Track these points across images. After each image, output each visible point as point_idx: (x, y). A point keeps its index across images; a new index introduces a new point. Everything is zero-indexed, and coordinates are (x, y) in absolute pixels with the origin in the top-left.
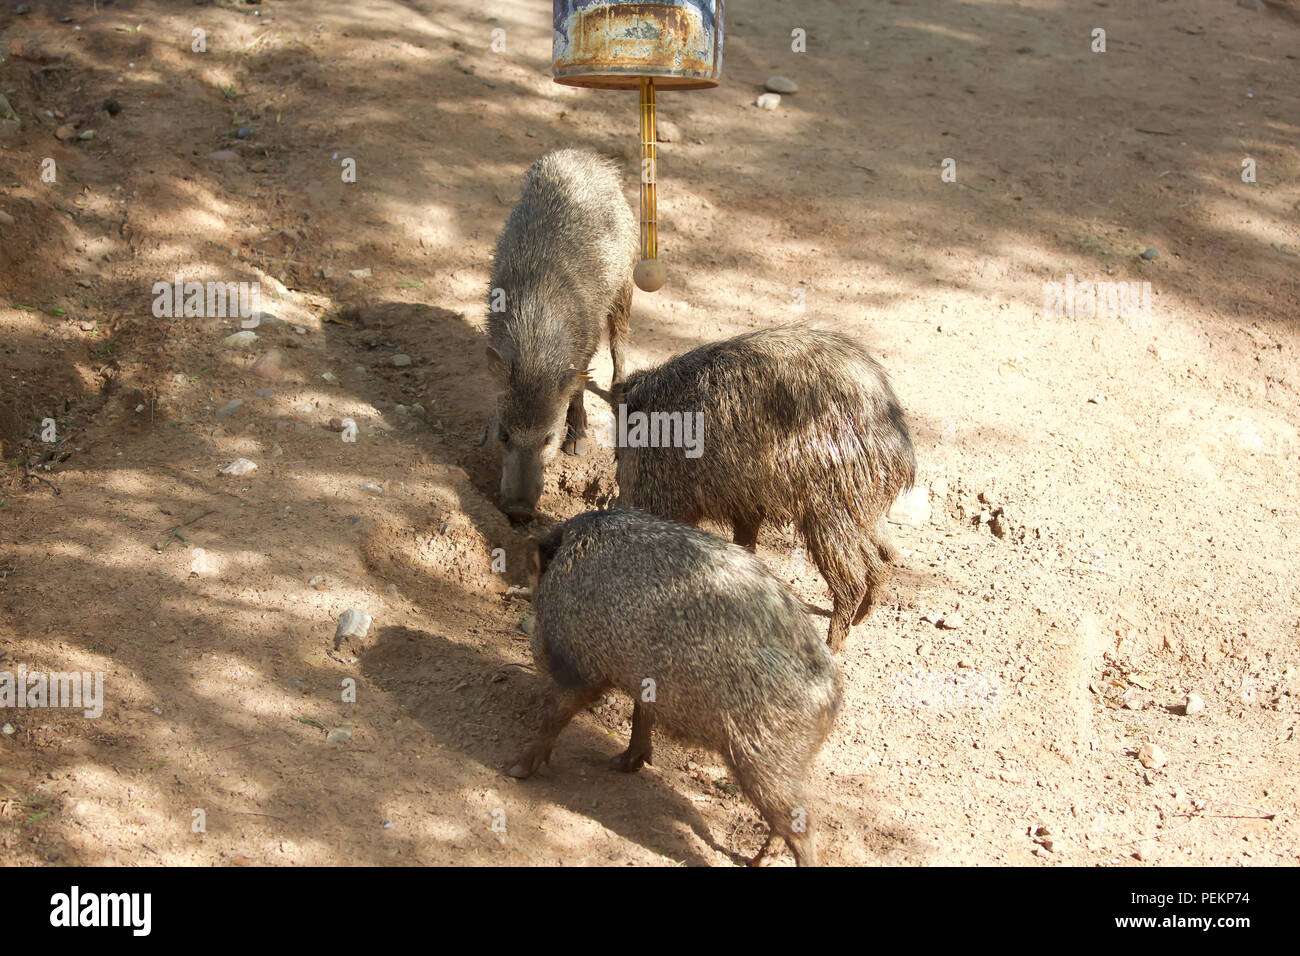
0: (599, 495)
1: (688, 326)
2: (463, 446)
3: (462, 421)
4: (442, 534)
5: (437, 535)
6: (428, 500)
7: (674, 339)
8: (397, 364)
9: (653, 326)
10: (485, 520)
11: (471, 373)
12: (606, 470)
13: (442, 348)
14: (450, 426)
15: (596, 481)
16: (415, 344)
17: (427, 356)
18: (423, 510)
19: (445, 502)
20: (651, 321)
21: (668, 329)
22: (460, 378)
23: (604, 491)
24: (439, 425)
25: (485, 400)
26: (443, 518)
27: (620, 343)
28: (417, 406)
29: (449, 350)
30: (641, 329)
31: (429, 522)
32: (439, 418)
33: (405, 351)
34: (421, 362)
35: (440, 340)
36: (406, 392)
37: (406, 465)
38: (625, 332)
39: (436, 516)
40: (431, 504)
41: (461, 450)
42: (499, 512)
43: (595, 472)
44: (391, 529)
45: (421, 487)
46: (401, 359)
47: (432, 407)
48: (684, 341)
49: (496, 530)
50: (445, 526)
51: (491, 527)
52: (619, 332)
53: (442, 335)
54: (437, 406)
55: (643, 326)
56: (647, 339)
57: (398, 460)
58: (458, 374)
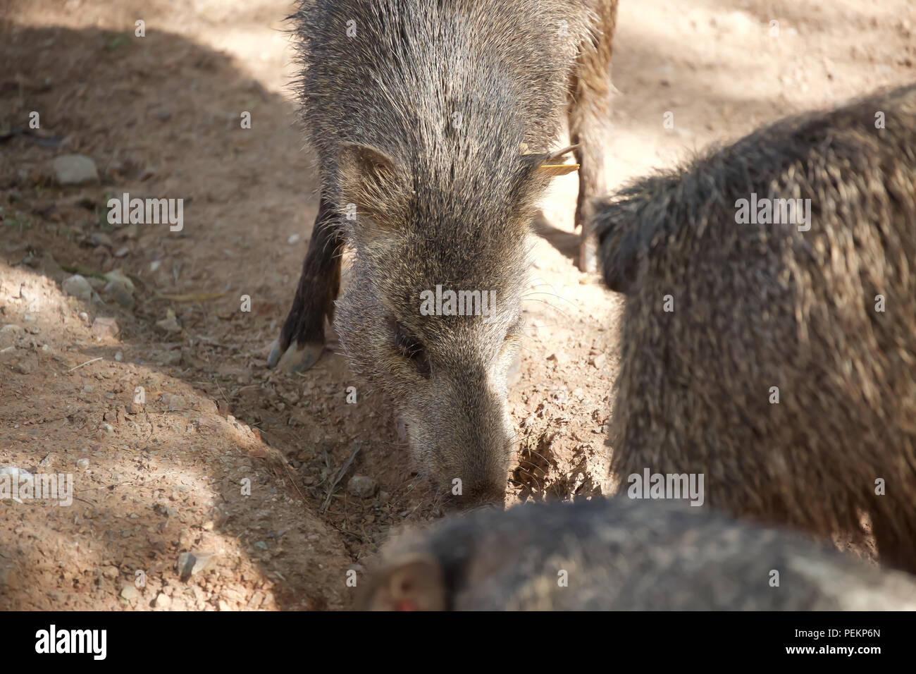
0: (553, 475)
1: (752, 71)
2: (226, 369)
3: (224, 312)
4: (185, 578)
5: (174, 582)
6: (149, 499)
7: (719, 102)
8: (65, 177)
9: (669, 73)
10: (286, 542)
11: (242, 195)
12: (566, 416)
13: (172, 138)
14: (197, 322)
15: (544, 443)
16: (105, 131)
17: (136, 157)
18: (136, 524)
19: (189, 504)
20: (663, 61)
21: (704, 78)
22: (214, 210)
23: (565, 467)
24: (169, 321)
25: (278, 258)
26: (187, 541)
27: (591, 120)
28: (116, 277)
29: (187, 143)
30: (641, 82)
31: (153, 552)
32: (168, 303)
33: (83, 147)
34: (122, 173)
35: (165, 119)
36: (86, 245)
37: (95, 419)
38: (601, 93)
39: (169, 538)
40: (157, 508)
41: (224, 380)
42: (320, 526)
43: (542, 423)
44: (60, 571)
45: (130, 468)
46: (74, 167)
47: (151, 279)
48: (743, 106)
49: (312, 565)
50: (192, 561)
51: (302, 559)
52: (588, 94)
53: (169, 107)
54: (164, 277)
55: (646, 75)
56: (655, 104)
57: (74, 406)
58: (210, 200)
